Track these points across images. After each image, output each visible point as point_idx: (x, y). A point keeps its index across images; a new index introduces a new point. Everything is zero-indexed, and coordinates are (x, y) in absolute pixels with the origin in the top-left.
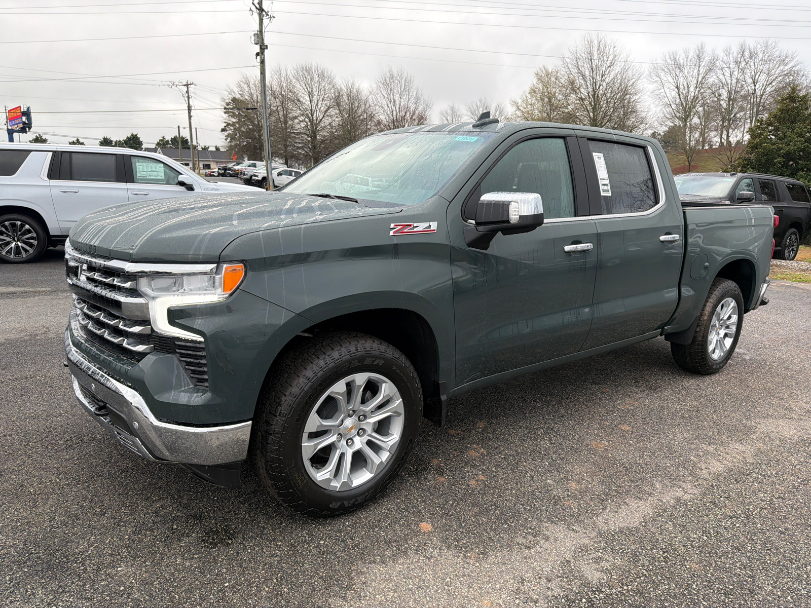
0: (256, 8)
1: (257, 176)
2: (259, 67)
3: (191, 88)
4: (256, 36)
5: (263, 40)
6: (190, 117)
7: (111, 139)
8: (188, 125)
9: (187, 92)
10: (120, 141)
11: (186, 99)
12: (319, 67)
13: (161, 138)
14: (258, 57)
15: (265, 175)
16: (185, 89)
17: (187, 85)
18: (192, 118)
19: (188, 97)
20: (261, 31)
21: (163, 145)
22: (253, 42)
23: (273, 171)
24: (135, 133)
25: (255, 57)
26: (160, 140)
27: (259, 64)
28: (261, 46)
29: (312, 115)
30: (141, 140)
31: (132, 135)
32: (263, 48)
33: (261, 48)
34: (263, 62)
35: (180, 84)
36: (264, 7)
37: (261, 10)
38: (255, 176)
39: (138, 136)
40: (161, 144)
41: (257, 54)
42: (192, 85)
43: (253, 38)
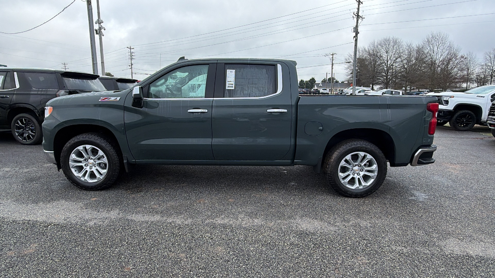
0: (355, 15)
1: (348, 93)
2: (354, 43)
3: (334, 56)
4: (354, 29)
5: (357, 30)
6: (332, 68)
7: (304, 80)
8: (331, 73)
9: (332, 58)
10: (307, 81)
11: (332, 61)
12: (394, 38)
13: (324, 79)
14: (355, 38)
15: (352, 93)
16: (332, 56)
17: (333, 55)
18: (333, 69)
19: (333, 60)
20: (357, 26)
21: (324, 81)
22: (353, 31)
23: (356, 91)
24: (313, 77)
25: (353, 38)
26: (323, 80)
27: (354, 41)
28: (356, 33)
29: (387, 62)
30: (315, 80)
31: (312, 78)
32: (357, 33)
33: (356, 34)
34: (356, 40)
35: (330, 54)
36: (360, 14)
37: (358, 16)
38: (347, 93)
39: (315, 78)
40: (323, 81)
41: (354, 37)
42: (335, 55)
43: (353, 29)
